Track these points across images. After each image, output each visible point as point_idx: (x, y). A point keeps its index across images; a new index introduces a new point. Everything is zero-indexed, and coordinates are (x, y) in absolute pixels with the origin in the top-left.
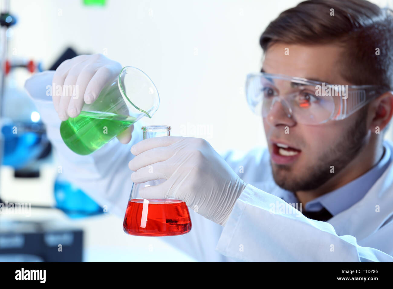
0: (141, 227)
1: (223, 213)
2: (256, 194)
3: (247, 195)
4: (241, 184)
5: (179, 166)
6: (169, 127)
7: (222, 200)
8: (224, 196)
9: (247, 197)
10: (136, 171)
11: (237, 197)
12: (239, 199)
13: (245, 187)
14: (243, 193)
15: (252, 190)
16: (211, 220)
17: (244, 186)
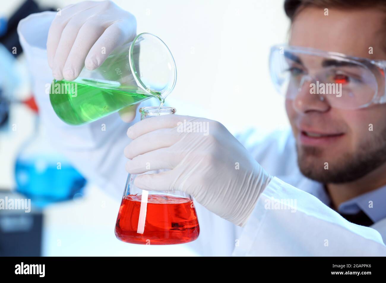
0: (138, 232)
1: (244, 210)
2: (284, 190)
3: (273, 190)
4: (265, 176)
5: (188, 153)
6: (174, 110)
7: (242, 194)
8: (244, 191)
9: (273, 192)
10: (132, 159)
11: (261, 191)
12: (263, 194)
13: (270, 179)
14: (268, 187)
15: (279, 184)
16: (228, 220)
17: (268, 180)
